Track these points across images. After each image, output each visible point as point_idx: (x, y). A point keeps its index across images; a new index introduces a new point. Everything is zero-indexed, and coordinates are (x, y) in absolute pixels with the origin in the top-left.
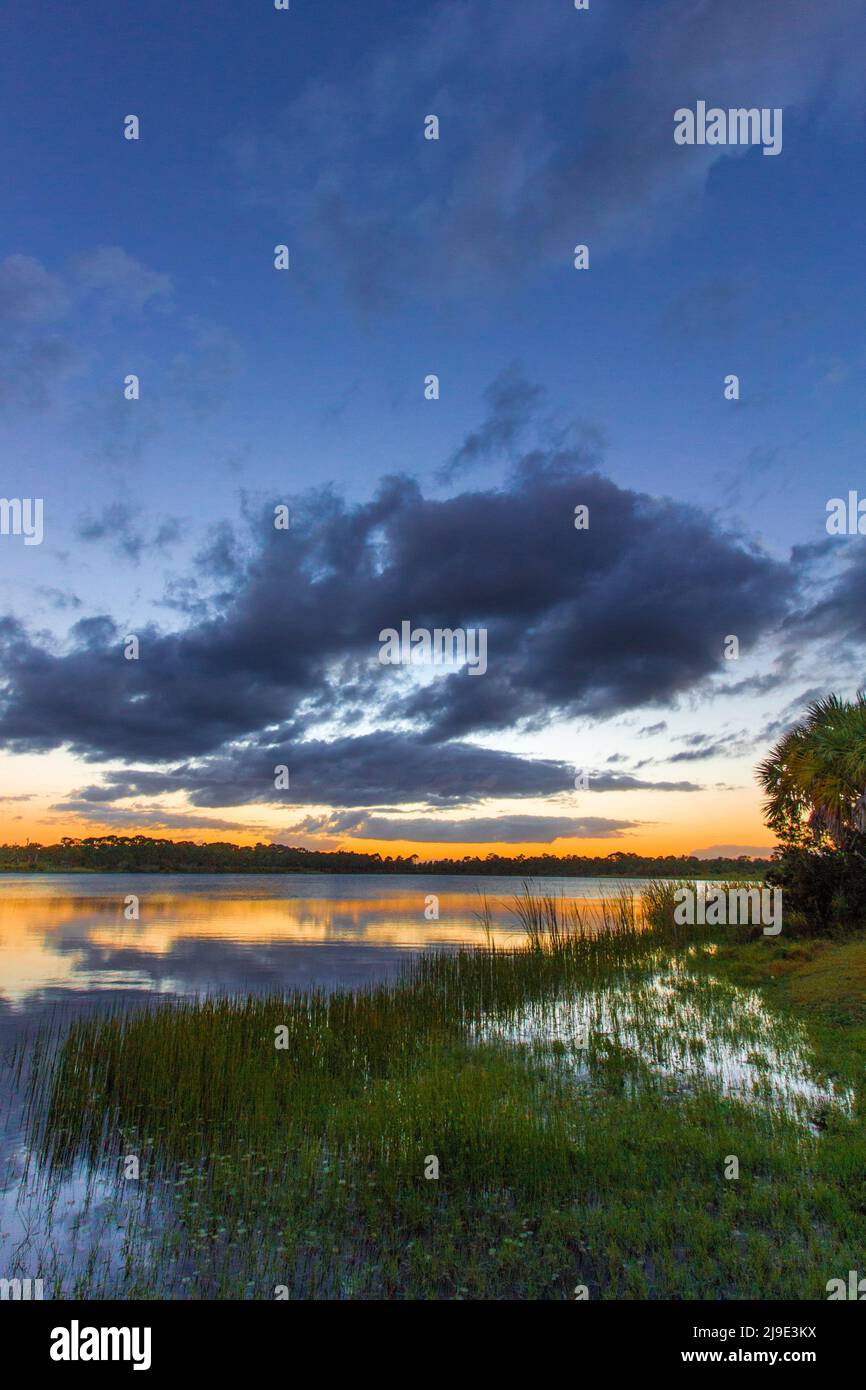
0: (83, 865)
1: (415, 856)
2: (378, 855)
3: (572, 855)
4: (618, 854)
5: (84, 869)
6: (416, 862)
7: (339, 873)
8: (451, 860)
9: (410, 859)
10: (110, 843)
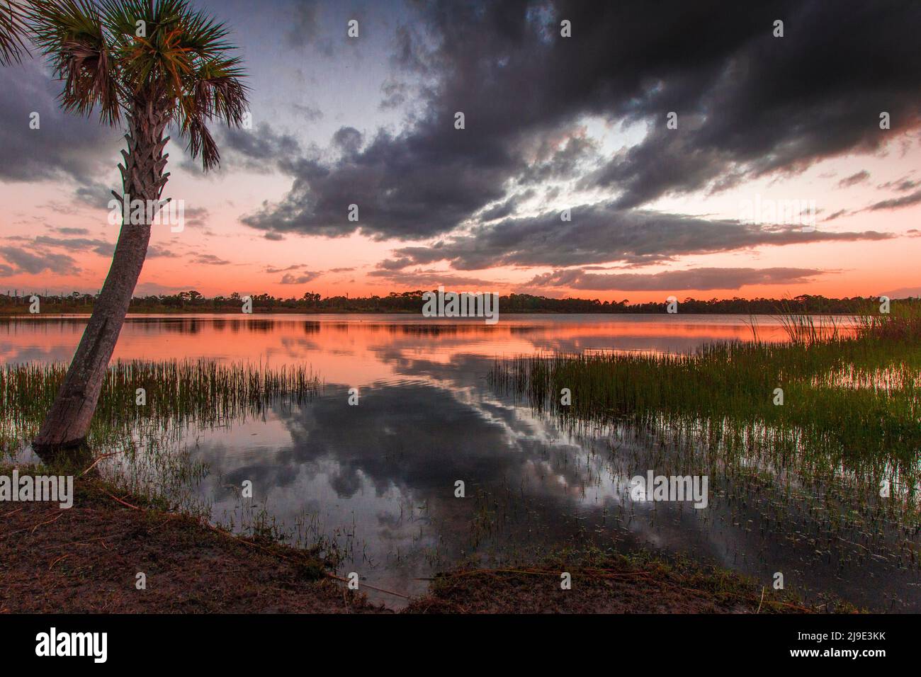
0: (405, 308)
1: (626, 301)
2: (598, 300)
3: (760, 298)
4: (804, 296)
5: (407, 311)
6: (627, 305)
7: (569, 312)
8: (655, 303)
9: (622, 303)
10: (418, 295)
